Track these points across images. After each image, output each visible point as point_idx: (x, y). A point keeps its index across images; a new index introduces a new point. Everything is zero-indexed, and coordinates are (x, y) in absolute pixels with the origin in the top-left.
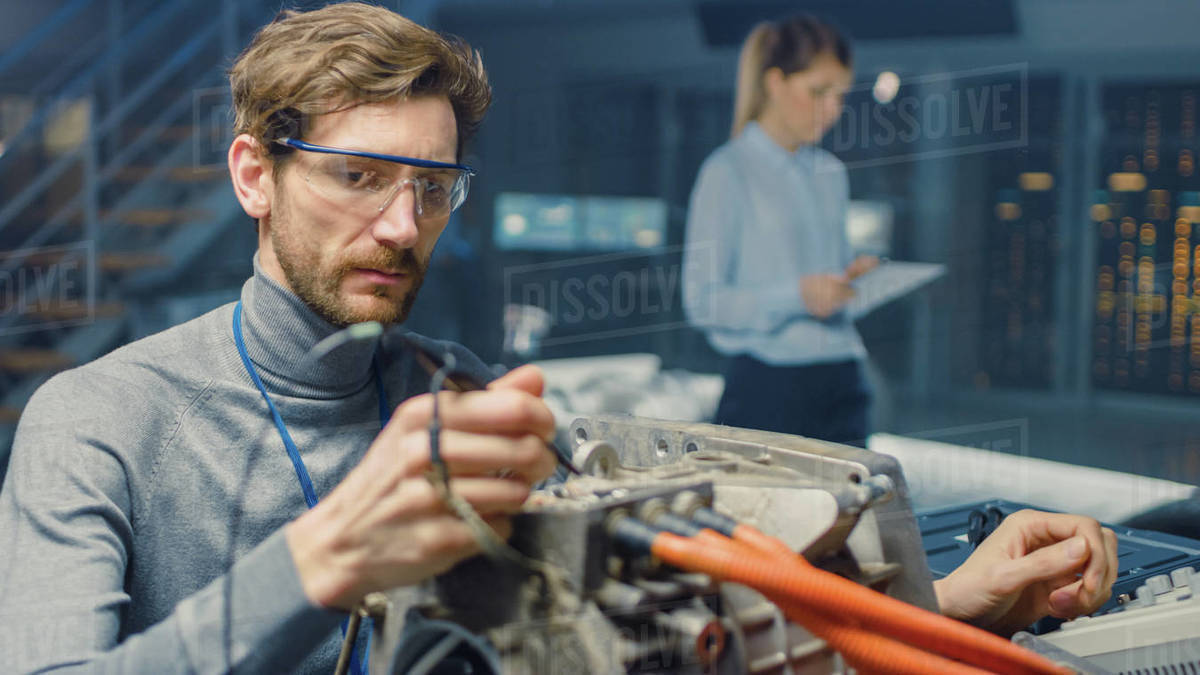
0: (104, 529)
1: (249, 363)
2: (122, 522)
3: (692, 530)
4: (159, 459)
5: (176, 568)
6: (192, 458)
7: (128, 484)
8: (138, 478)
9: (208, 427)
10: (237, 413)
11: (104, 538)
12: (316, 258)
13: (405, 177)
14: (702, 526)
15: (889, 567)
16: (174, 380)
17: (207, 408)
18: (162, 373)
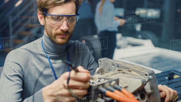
0: (18, 78)
1: (44, 49)
2: (21, 77)
3: (114, 90)
4: (28, 66)
5: (32, 84)
6: (34, 65)
7: (22, 71)
8: (24, 70)
9: (37, 60)
10: (42, 58)
11: (18, 80)
12: (51, 33)
13: (65, 18)
14: (116, 89)
15: (151, 91)
16: (31, 52)
17: (37, 57)
18: (29, 51)
